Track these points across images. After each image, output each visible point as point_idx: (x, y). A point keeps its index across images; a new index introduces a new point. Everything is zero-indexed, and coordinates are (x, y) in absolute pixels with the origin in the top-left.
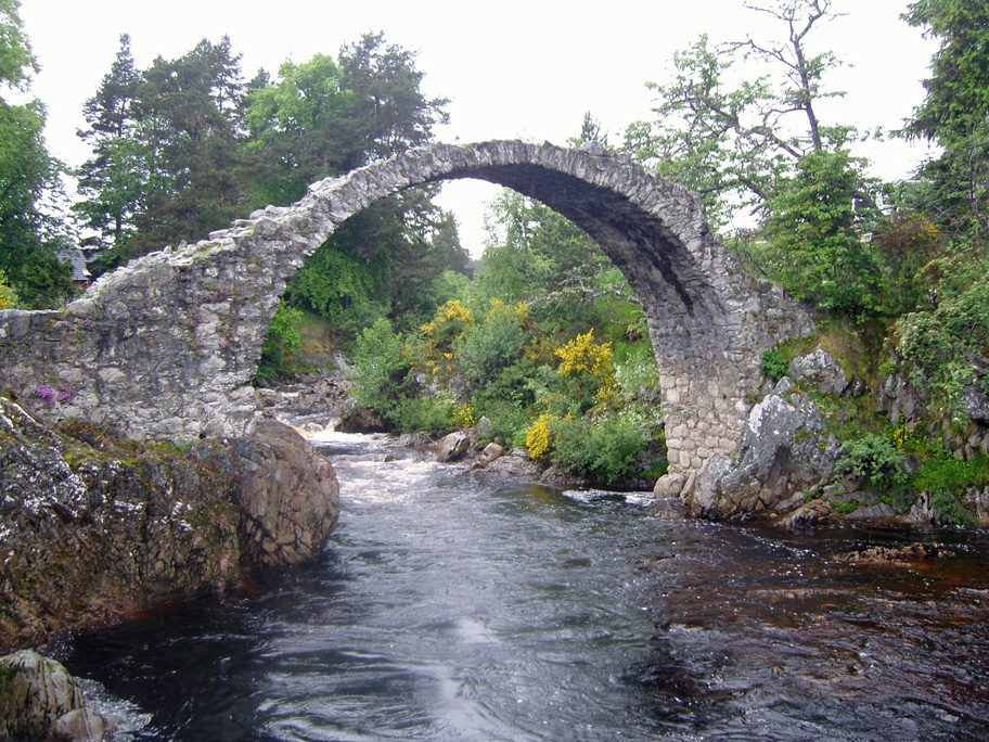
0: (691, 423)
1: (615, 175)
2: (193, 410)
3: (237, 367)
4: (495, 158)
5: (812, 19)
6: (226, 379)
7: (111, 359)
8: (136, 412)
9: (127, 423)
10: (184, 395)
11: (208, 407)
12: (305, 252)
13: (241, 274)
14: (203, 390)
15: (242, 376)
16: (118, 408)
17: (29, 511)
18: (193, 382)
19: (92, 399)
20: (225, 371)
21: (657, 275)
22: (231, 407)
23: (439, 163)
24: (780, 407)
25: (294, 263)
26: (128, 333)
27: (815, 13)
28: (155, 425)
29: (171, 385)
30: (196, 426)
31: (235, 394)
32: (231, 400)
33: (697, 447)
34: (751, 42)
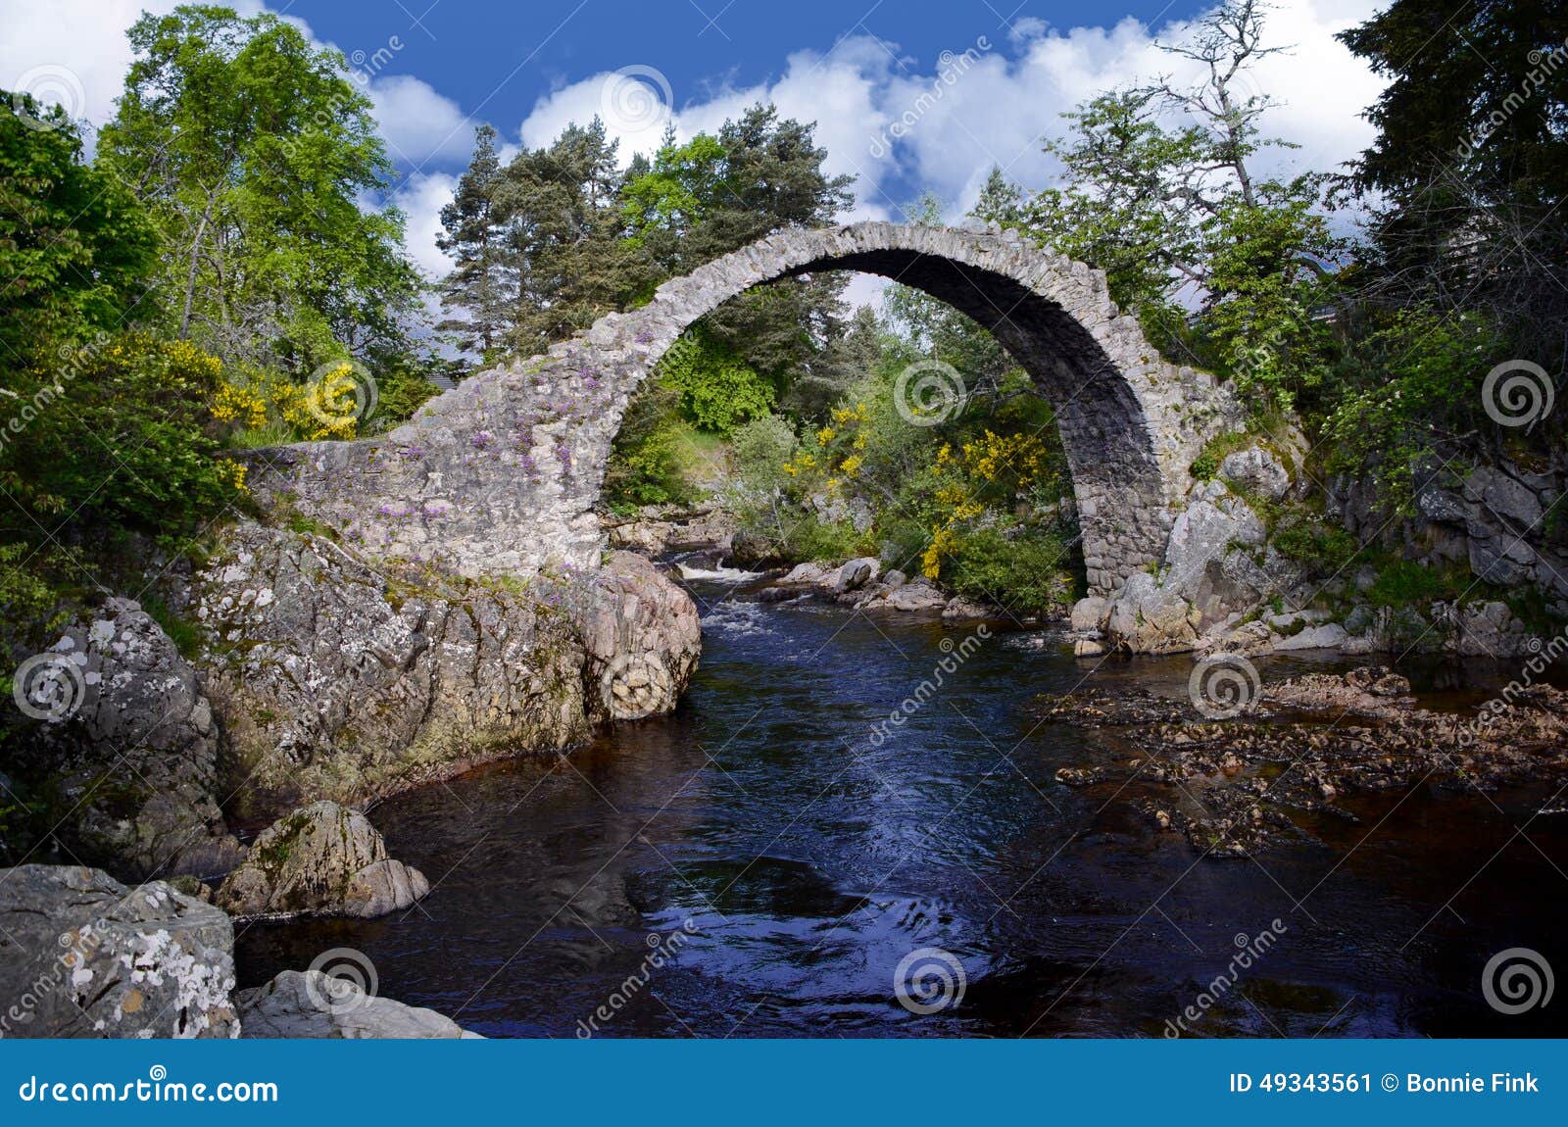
0: (1111, 538)
1: (1002, 255)
2: (530, 542)
3: (577, 494)
4: (860, 243)
5: (1238, 58)
6: (565, 507)
7: (437, 491)
8: (468, 546)
9: (458, 559)
10: (520, 527)
11: (547, 540)
12: (647, 362)
13: (576, 389)
14: (540, 519)
15: (584, 502)
16: (448, 544)
17: (344, 657)
18: (529, 511)
19: (420, 534)
20: (563, 497)
21: (1062, 367)
22: (572, 538)
23: (794, 254)
24: (1209, 516)
25: (635, 374)
26: (455, 460)
27: (1242, 51)
28: (489, 561)
29: (505, 517)
30: (535, 559)
31: (575, 523)
32: (571, 530)
33: (1119, 564)
34: (1166, 88)
